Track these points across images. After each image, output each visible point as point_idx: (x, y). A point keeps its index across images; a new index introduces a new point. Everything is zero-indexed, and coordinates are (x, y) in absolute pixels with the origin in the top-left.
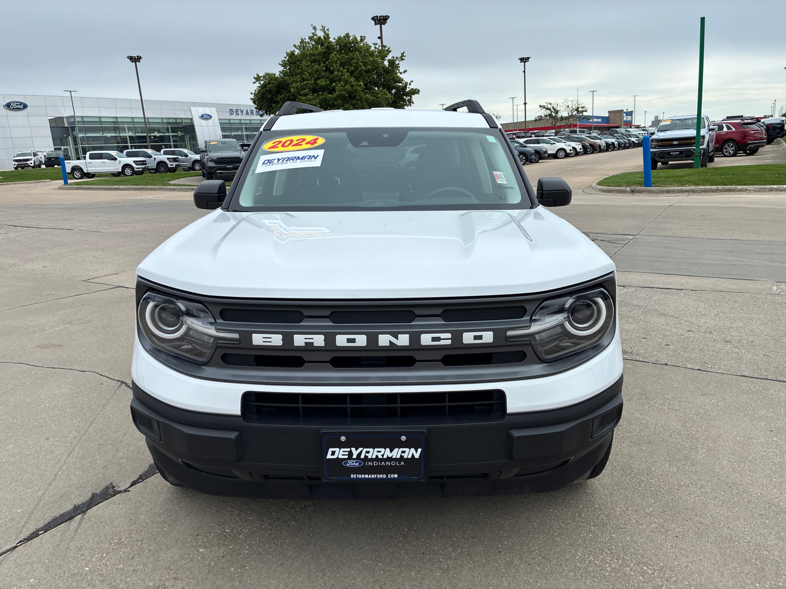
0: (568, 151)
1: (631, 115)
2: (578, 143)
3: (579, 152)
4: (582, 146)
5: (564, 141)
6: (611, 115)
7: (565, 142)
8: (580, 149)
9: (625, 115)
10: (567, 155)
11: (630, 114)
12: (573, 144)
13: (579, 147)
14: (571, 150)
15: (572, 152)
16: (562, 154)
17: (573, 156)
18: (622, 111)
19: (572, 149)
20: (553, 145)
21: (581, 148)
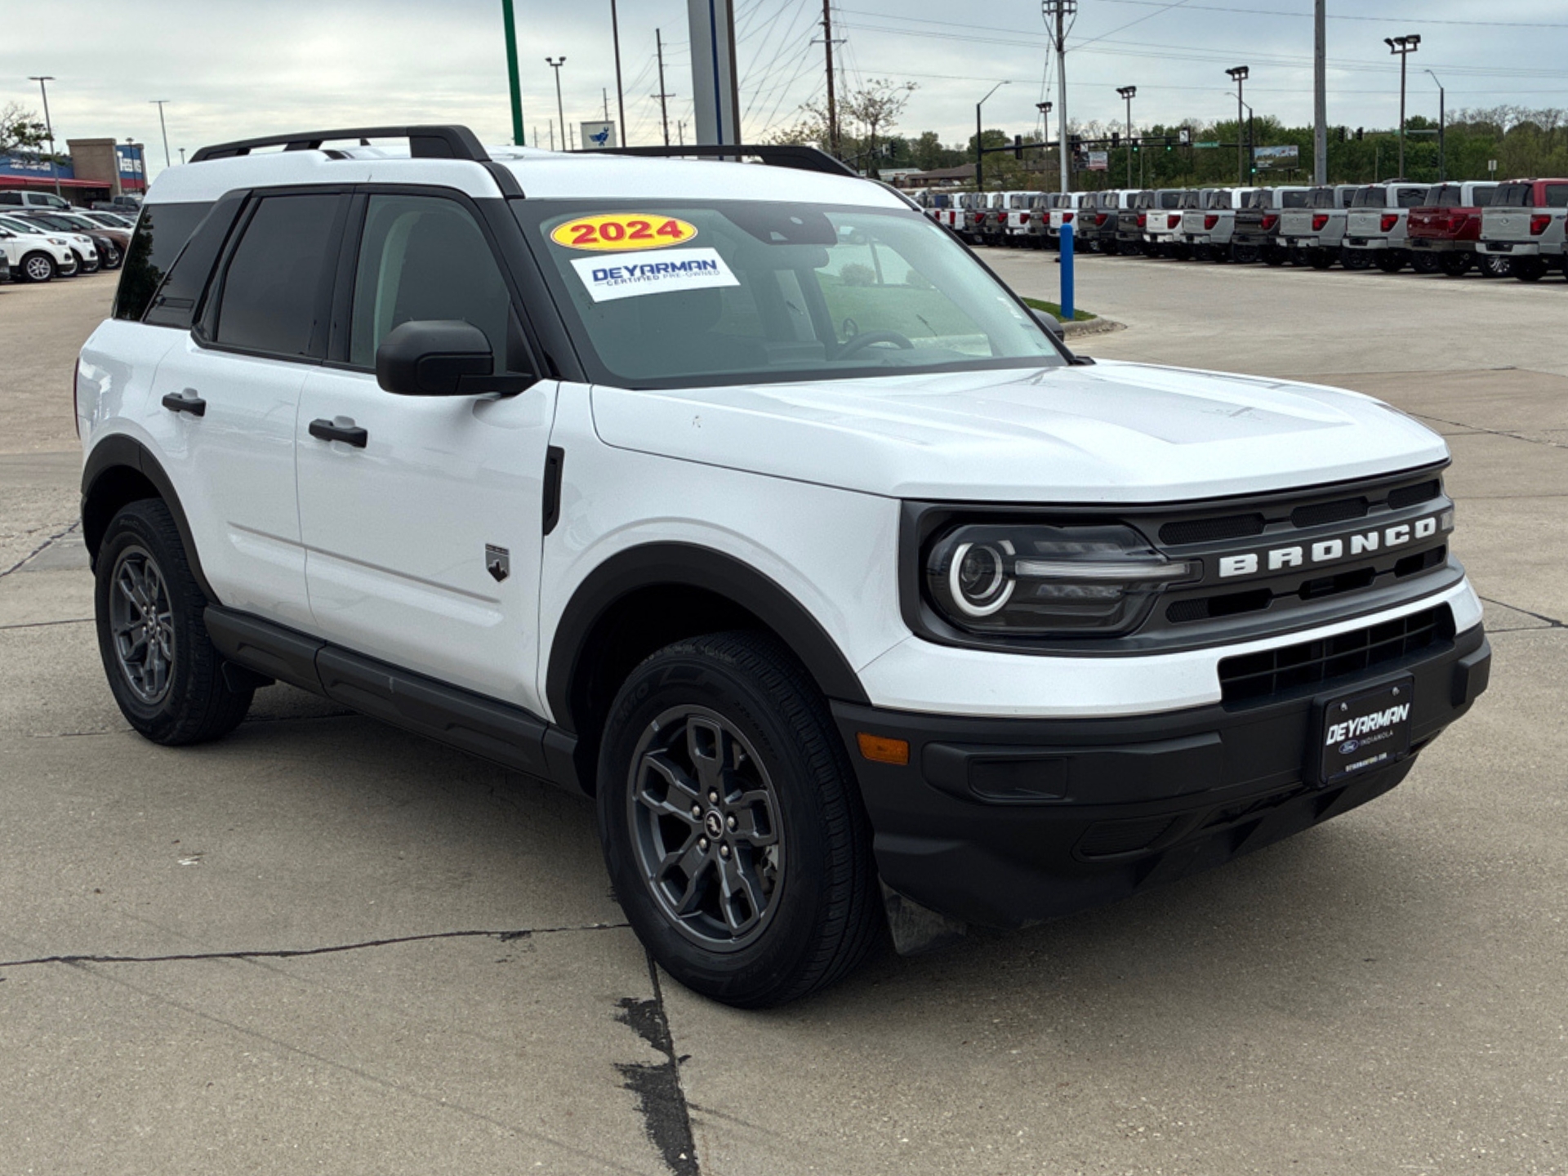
0: (61, 261)
1: (140, 157)
2: (81, 236)
3: (89, 264)
4: (96, 245)
5: (34, 228)
6: (79, 151)
7: (39, 232)
8: (92, 254)
9: (120, 154)
10: (58, 272)
11: (135, 151)
12: (70, 238)
13: (86, 248)
14: (67, 257)
15: (72, 261)
16: (39, 267)
17: (74, 276)
18: (109, 143)
19: (70, 253)
20: (9, 239)
21: (93, 249)
